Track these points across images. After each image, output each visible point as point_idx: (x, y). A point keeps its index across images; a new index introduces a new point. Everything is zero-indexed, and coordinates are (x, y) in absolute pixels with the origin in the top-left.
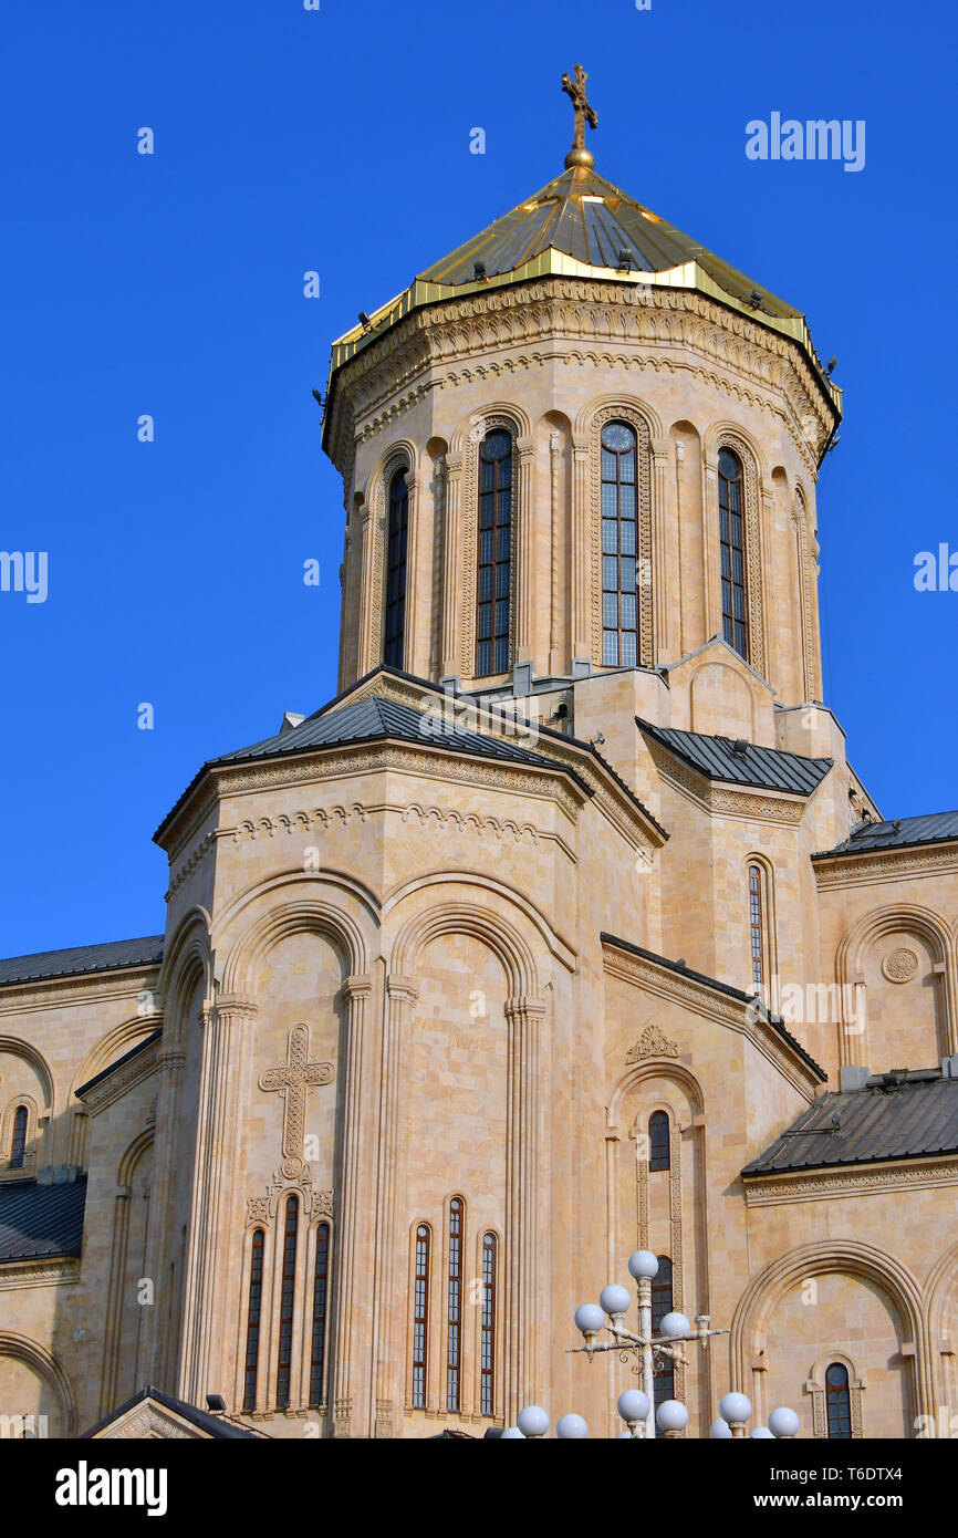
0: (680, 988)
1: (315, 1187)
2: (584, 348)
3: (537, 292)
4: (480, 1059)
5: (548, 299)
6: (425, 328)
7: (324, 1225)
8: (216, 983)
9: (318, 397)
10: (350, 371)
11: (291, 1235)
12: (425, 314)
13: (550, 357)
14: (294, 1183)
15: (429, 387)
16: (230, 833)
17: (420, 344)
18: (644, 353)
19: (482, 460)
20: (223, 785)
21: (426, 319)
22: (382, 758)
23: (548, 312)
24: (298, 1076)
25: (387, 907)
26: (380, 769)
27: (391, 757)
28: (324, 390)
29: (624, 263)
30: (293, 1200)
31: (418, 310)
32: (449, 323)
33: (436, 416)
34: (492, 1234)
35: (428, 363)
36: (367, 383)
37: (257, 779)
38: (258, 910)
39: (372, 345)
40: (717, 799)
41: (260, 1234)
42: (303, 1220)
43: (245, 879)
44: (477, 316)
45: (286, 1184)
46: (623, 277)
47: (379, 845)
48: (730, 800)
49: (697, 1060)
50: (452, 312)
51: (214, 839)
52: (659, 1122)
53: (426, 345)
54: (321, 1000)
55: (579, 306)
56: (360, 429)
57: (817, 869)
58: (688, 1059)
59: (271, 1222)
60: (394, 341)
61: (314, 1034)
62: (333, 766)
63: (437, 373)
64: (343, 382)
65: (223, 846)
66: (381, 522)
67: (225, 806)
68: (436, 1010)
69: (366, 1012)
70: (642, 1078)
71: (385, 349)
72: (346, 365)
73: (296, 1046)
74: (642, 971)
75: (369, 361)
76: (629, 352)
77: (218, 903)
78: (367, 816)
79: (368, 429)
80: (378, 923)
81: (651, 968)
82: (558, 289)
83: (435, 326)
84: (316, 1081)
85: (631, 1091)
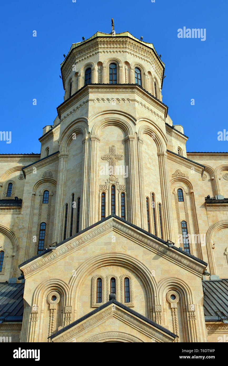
0: (184, 162)
1: (120, 184)
2: (132, 53)
3: (124, 39)
4: (154, 163)
5: (126, 41)
6: (98, 41)
7: (123, 193)
8: (89, 133)
9: (64, 56)
10: (77, 49)
11: (114, 195)
12: (99, 38)
13: (126, 52)
14: (113, 182)
15: (98, 52)
16: (93, 100)
17: (97, 44)
18: (143, 57)
19: (110, 68)
20: (90, 90)
21: (99, 40)
22: (134, 90)
23: (126, 44)
24: (113, 157)
25: (138, 121)
26: (133, 92)
27: (136, 90)
28: (66, 54)
29: (141, 39)
30: (114, 186)
31: (98, 37)
32: (104, 41)
33: (100, 58)
34: (160, 204)
35: (98, 48)
36: (80, 52)
37: (100, 90)
38: (100, 118)
39: (84, 44)
40: (173, 134)
41: (104, 194)
42: (117, 192)
43: (97, 111)
44: (110, 41)
45: (111, 182)
46: (140, 42)
47: (135, 108)
48: (175, 135)
49: (189, 178)
50: (105, 39)
51: (88, 101)
52: (180, 190)
53: (98, 45)
54: (118, 141)
55: (131, 44)
56: (77, 61)
57: (187, 155)
58: (188, 177)
59: (107, 191)
60: (90, 43)
61: (117, 148)
62: (121, 90)
63: (100, 50)
64: (74, 51)
65: (90, 103)
66: (83, 78)
67: (90, 94)
68: (145, 149)
69: (133, 144)
70: (175, 181)
71: (87, 45)
72: (76, 48)
73: (112, 150)
74: (174, 158)
75: (82, 47)
76: (140, 56)
77: (90, 115)
78: (130, 102)
79: (80, 61)
80: (135, 124)
81: (177, 157)
82: (128, 40)
83: (101, 41)
84: (119, 158)
85: (172, 184)
